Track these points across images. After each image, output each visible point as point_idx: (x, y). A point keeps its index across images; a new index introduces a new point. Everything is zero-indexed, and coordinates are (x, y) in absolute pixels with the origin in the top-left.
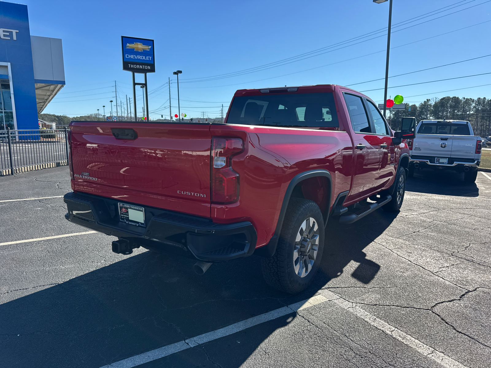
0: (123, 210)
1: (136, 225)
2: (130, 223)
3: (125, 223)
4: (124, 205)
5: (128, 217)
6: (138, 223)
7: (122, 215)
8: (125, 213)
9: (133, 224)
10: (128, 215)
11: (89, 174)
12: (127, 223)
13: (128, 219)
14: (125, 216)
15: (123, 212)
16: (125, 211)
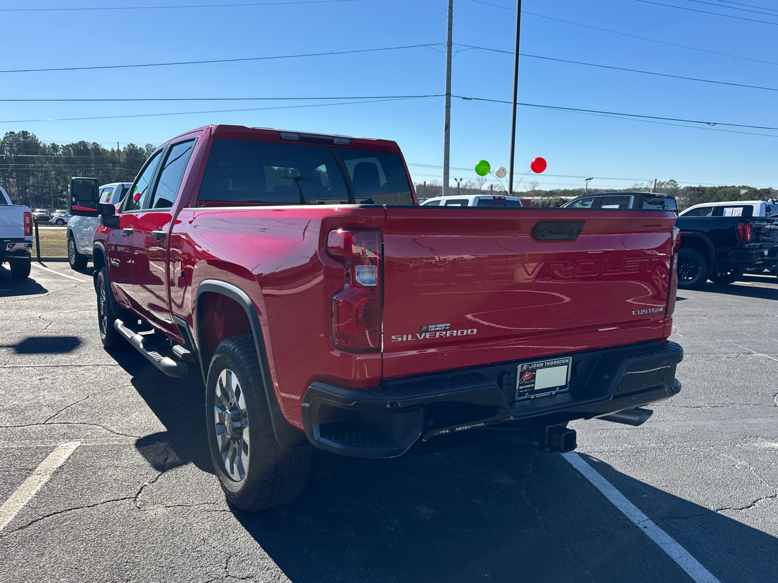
0: (527, 375)
1: (551, 395)
2: (540, 396)
3: (530, 399)
4: (531, 365)
5: (534, 387)
6: (553, 389)
7: (520, 388)
8: (527, 381)
9: (544, 395)
10: (534, 383)
11: (449, 325)
12: (532, 399)
13: (532, 391)
14: (528, 386)
15: (525, 380)
16: (529, 376)
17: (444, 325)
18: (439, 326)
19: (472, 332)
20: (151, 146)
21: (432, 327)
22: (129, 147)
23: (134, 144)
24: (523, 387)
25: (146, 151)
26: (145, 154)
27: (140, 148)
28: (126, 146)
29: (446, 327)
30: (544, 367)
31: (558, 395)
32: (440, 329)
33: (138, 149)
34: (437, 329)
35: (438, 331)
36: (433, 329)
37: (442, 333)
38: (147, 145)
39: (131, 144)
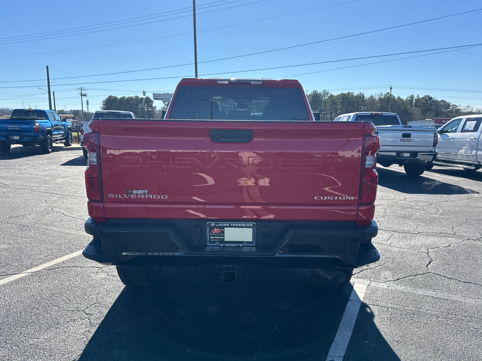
0: (216, 230)
1: (239, 246)
2: (228, 245)
3: (219, 246)
4: (218, 224)
5: (224, 239)
6: (241, 242)
7: (211, 238)
8: (217, 234)
9: (232, 245)
10: (224, 236)
11: (147, 191)
12: (221, 246)
13: (222, 241)
14: (218, 237)
15: (215, 233)
16: (218, 231)
17: (143, 191)
18: (139, 191)
19: (164, 197)
20: (326, 91)
21: (135, 192)
22: (314, 93)
23: (316, 90)
24: (213, 238)
25: (323, 94)
26: (322, 96)
27: (320, 93)
28: (312, 92)
29: (145, 192)
30: (230, 226)
31: (244, 247)
32: (140, 193)
33: (319, 93)
34: (138, 193)
35: (139, 194)
36: (136, 193)
37: (142, 196)
38: (323, 91)
39: (315, 91)
